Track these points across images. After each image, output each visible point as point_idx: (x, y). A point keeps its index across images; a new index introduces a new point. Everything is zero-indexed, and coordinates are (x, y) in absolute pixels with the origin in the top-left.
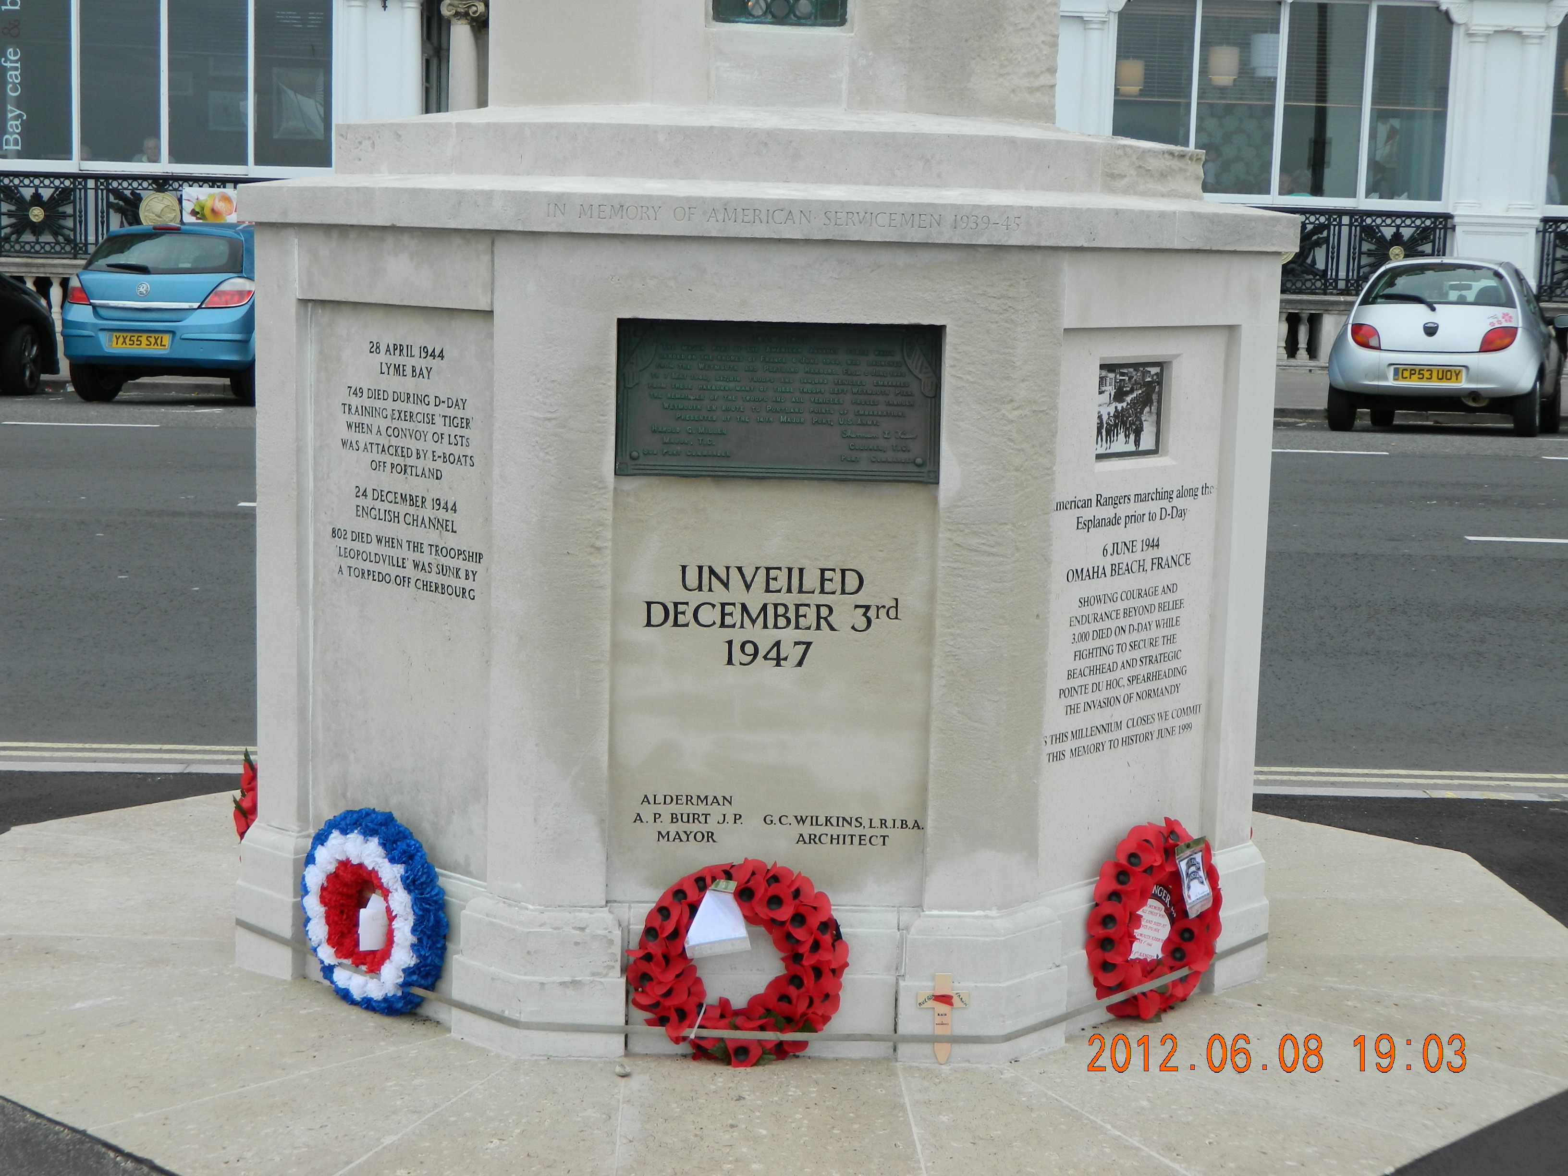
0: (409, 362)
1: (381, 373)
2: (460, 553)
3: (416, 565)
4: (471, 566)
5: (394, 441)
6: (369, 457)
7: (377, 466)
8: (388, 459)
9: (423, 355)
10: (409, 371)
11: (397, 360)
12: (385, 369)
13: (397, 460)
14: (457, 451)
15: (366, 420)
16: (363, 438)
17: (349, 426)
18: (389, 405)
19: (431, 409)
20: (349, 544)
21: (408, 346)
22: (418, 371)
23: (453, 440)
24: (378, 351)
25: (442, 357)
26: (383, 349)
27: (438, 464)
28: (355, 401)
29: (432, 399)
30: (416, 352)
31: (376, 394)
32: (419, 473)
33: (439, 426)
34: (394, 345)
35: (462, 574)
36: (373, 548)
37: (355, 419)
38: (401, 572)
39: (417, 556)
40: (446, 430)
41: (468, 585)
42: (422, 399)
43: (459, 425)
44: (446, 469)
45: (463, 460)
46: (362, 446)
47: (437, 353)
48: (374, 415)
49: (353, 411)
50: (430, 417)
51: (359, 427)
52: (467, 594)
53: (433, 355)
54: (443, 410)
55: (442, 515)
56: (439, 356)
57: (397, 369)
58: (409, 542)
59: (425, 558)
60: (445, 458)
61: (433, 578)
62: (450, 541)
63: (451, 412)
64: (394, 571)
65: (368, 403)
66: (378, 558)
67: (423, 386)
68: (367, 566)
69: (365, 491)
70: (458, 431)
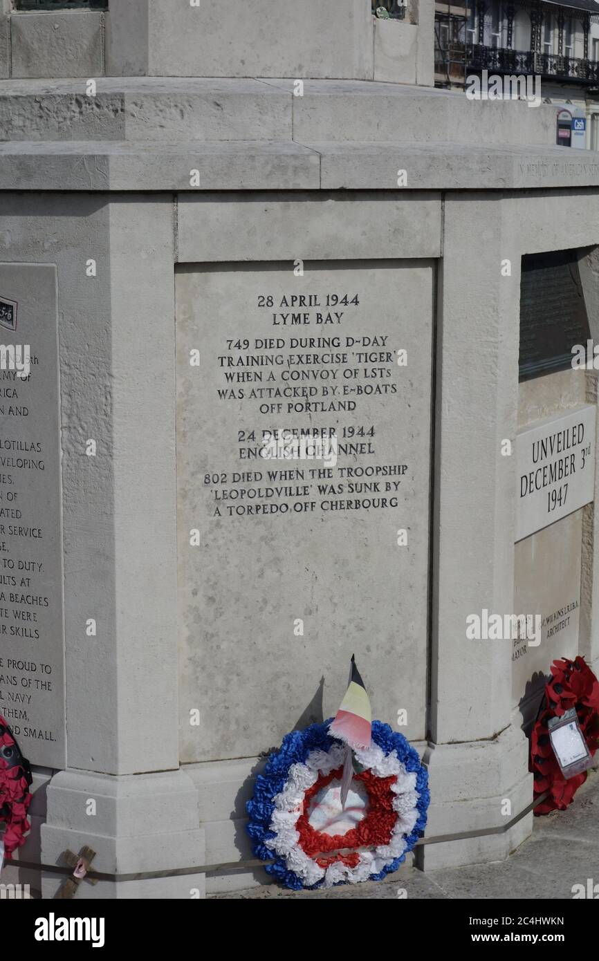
0: (313, 311)
1: (275, 323)
2: (379, 469)
3: (322, 489)
4: (391, 479)
5: (292, 384)
6: (260, 402)
7: (267, 409)
8: (285, 401)
9: (331, 302)
10: (312, 318)
11: (297, 309)
12: (279, 319)
13: (295, 400)
14: (374, 382)
15: (256, 368)
16: (247, 387)
17: (229, 377)
18: (286, 351)
19: (343, 349)
20: (229, 486)
21: (310, 296)
22: (324, 318)
23: (369, 373)
24: (270, 304)
25: (357, 303)
26: (277, 302)
27: (352, 396)
28: (236, 354)
29: (343, 342)
30: (322, 300)
31: (268, 344)
32: (327, 407)
33: (353, 362)
34: (293, 297)
35: (382, 487)
36: (264, 484)
37: (235, 370)
38: (302, 499)
39: (325, 482)
40: (361, 366)
41: (388, 496)
42: (331, 343)
43: (378, 360)
44: (361, 400)
45: (382, 389)
46: (247, 393)
47: (349, 299)
48: (264, 363)
49: (235, 362)
50: (341, 357)
51: (245, 377)
52: (388, 504)
53: (345, 302)
54: (358, 348)
55: (356, 440)
56: (352, 302)
57: (296, 319)
58: (313, 471)
59: (335, 481)
60: (359, 390)
61: (345, 496)
62: (367, 461)
63: (369, 349)
64: (291, 501)
65: (256, 353)
66: (269, 493)
67: (329, 331)
68: (257, 501)
69: (253, 434)
70: (377, 365)
